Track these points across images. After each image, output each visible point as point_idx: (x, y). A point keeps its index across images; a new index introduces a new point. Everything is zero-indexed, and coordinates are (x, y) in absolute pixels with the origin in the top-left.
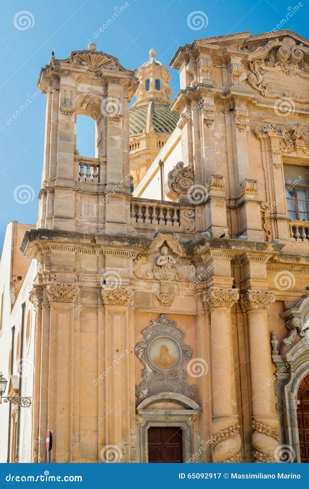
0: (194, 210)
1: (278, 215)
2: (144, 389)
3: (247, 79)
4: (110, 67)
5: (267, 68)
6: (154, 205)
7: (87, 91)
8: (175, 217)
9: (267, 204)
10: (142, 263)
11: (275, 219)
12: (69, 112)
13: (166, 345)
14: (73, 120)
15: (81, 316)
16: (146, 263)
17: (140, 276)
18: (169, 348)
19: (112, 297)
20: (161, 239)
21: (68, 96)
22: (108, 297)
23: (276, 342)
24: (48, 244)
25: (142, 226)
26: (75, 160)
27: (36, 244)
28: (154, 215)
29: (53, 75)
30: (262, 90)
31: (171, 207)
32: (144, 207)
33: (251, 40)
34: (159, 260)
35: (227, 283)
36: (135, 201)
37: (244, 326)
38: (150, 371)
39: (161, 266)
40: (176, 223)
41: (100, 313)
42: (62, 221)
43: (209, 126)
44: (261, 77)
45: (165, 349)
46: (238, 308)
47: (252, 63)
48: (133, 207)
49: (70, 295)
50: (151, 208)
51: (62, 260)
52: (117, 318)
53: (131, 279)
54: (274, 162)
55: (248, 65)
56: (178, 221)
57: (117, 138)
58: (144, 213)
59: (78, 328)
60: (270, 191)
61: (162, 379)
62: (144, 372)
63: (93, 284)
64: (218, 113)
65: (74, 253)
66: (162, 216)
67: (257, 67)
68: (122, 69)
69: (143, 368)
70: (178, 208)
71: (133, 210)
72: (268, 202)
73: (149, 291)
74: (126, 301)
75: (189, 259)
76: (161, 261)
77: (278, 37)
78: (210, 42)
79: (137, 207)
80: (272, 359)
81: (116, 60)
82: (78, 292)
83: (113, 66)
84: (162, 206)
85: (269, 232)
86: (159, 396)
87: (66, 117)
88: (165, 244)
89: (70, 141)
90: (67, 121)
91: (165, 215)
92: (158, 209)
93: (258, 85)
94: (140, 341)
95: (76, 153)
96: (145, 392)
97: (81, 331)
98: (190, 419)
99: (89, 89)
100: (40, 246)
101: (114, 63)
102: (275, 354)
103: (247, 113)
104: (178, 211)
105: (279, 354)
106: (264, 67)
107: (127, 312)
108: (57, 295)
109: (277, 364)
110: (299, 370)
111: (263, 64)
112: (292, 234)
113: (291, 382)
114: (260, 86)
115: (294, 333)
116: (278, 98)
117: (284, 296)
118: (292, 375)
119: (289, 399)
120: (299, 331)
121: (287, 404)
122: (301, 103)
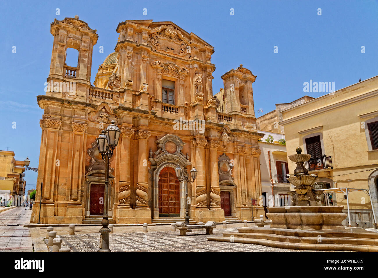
0: (119, 95)
2: (91, 168)
3: (150, 41)
4: (84, 27)
6: (101, 91)
7: (73, 37)
8: (111, 97)
9: (153, 95)
10: (93, 115)
11: (156, 102)
12: (63, 45)
14: (65, 49)
15: (62, 135)
16: (94, 115)
17: (92, 120)
19: (76, 128)
20: (102, 105)
21: (62, 38)
22: (74, 128)
23: (151, 153)
24: (47, 103)
25: (94, 99)
26: (64, 67)
27: (42, 102)
28: (101, 95)
29: (56, 27)
30: (157, 46)
31: (109, 92)
32: (96, 91)
33: (153, 24)
34: (101, 114)
35: (129, 126)
37: (137, 145)
38: (94, 160)
39: (101, 117)
40: (111, 100)
41: (71, 135)
43: (129, 59)
44: (156, 41)
46: (135, 137)
47: (153, 34)
49: (56, 126)
50: (99, 92)
51: (54, 110)
52: (79, 137)
53: (86, 121)
54: (158, 78)
55: (151, 35)
56: (112, 98)
57: (85, 59)
58: (96, 93)
59: (60, 139)
60: (155, 90)
61: (99, 165)
62: (91, 161)
63: (69, 122)
65: (60, 107)
66: (104, 95)
67: (155, 36)
68: (89, 29)
69: (90, 159)
70: (112, 93)
71: (91, 92)
72: (154, 94)
73: (95, 127)
74: (83, 130)
75: (115, 115)
76: (102, 114)
77: (166, 25)
78: (133, 22)
79: (93, 91)
80: (149, 160)
81: (87, 24)
82: (60, 125)
83: (85, 27)
84: (105, 92)
85: (153, 107)
86: (96, 171)
87: (61, 47)
88: (104, 108)
89: (62, 58)
90: (61, 49)
91: (106, 95)
92: (103, 93)
93: (155, 44)
94: (90, 147)
95: (65, 64)
96: (90, 169)
97: (61, 141)
98: (110, 182)
100: (44, 103)
101: (86, 26)
102: (151, 158)
103: (147, 55)
104: (112, 95)
105: (153, 158)
106: (159, 37)
107: (84, 135)
108: (51, 125)
109: (152, 162)
110: (160, 165)
111: (158, 35)
112: (164, 109)
113: (157, 170)
114: (156, 45)
115: (160, 150)
116: (163, 51)
117: (157, 134)
118: (158, 167)
119: (156, 177)
120: (162, 149)
121: (154, 179)
122: (174, 54)
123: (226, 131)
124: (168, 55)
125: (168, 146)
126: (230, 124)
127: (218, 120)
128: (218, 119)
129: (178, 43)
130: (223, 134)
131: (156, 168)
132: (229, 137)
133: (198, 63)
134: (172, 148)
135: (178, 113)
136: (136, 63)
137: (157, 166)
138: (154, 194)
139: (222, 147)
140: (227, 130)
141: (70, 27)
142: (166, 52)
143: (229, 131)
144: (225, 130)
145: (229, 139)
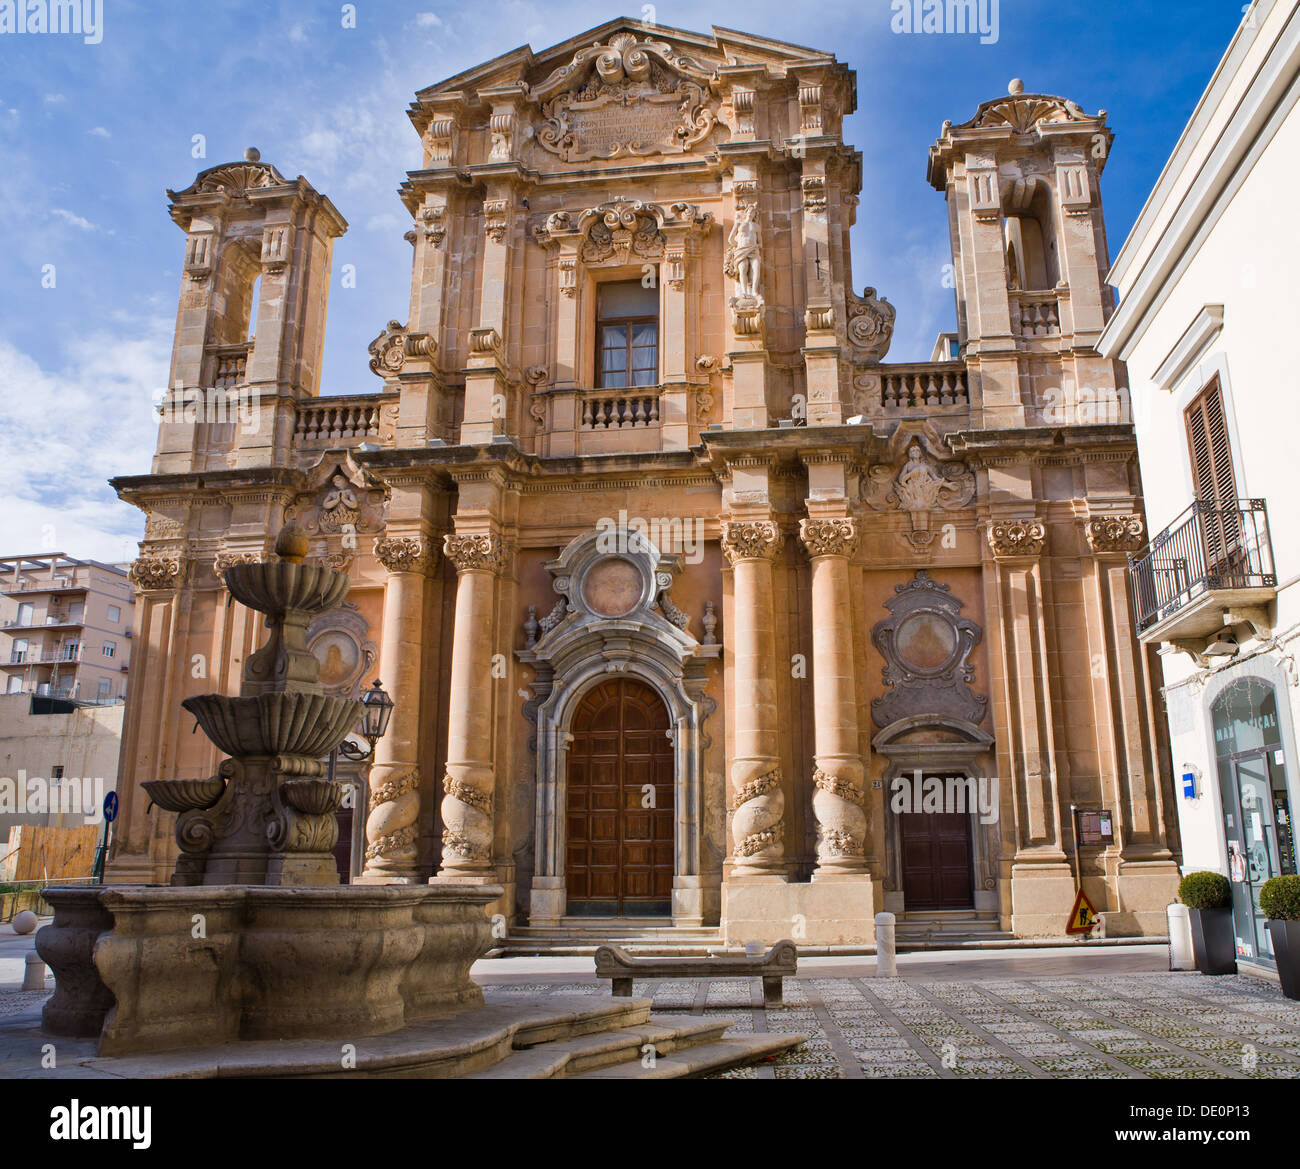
1: (558, 386)
3: (535, 138)
4: (263, 184)
5: (582, 105)
7: (240, 233)
8: (362, 421)
10: (303, 510)
11: (550, 395)
12: (203, 276)
13: (338, 644)
15: (193, 608)
16: (308, 509)
18: (342, 648)
20: (332, 463)
21: (200, 249)
23: (530, 625)
25: (311, 446)
28: (338, 422)
30: (563, 151)
31: (367, 404)
32: (321, 414)
36: (305, 404)
40: (372, 432)
41: (220, 601)
42: (170, 459)
43: (436, 244)
44: (564, 126)
45: (336, 650)
47: (547, 103)
48: (303, 415)
49: (167, 576)
50: (333, 412)
54: (564, 285)
55: (537, 111)
56: (377, 426)
57: (275, 302)
58: (320, 421)
59: (184, 626)
64: (467, 216)
65: (186, 506)
66: (350, 421)
67: (559, 106)
68: (279, 182)
70: (378, 404)
71: (301, 420)
76: (331, 500)
77: (599, 40)
78: (446, 88)
79: (309, 415)
80: (516, 658)
82: (179, 571)
83: (266, 180)
84: (351, 406)
85: (540, 420)
87: (198, 285)
89: (199, 323)
90: (198, 291)
91: (357, 418)
92: (346, 413)
93: (555, 145)
97: (192, 631)
99: (246, 227)
103: (504, 204)
104: (379, 411)
106: (575, 106)
109: (536, 667)
110: (568, 674)
111: (570, 99)
112: (588, 415)
113: (551, 699)
114: (561, 144)
115: (559, 607)
116: (595, 158)
117: (559, 537)
118: (556, 685)
119: (546, 730)
120: (567, 602)
121: (540, 741)
122: (644, 157)
123: (923, 449)
124: (607, 172)
125: (604, 583)
126: (953, 409)
127: (883, 405)
128: (885, 397)
129: (667, 98)
130: (905, 471)
131: (551, 687)
132: (941, 482)
133: (751, 158)
134: (623, 590)
135: (658, 419)
136: (470, 254)
137: (552, 681)
138: (539, 811)
139: (904, 542)
140: (928, 444)
141: (217, 201)
142: (607, 159)
143: (937, 449)
144: (915, 451)
145: (943, 488)
